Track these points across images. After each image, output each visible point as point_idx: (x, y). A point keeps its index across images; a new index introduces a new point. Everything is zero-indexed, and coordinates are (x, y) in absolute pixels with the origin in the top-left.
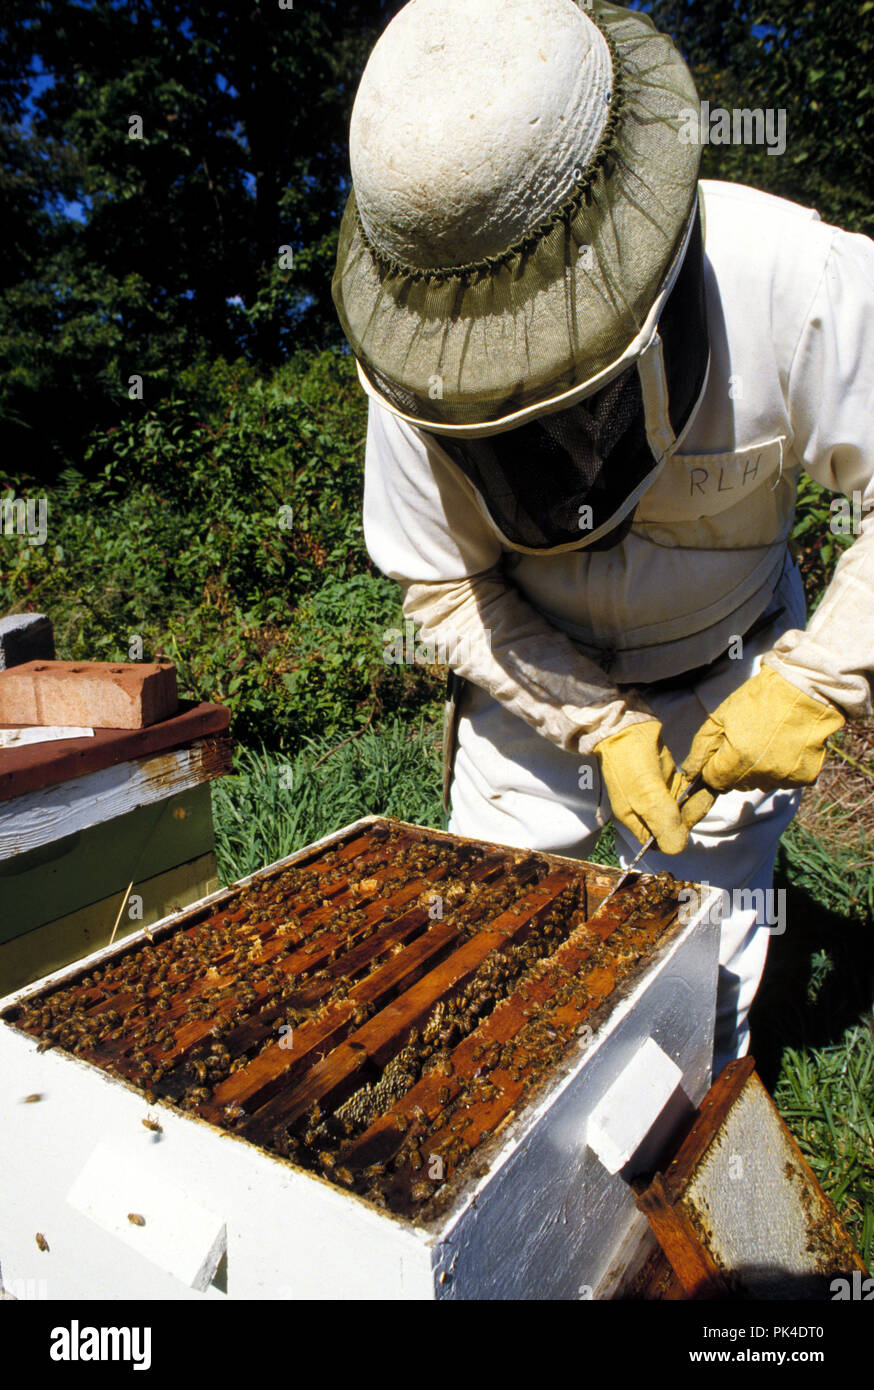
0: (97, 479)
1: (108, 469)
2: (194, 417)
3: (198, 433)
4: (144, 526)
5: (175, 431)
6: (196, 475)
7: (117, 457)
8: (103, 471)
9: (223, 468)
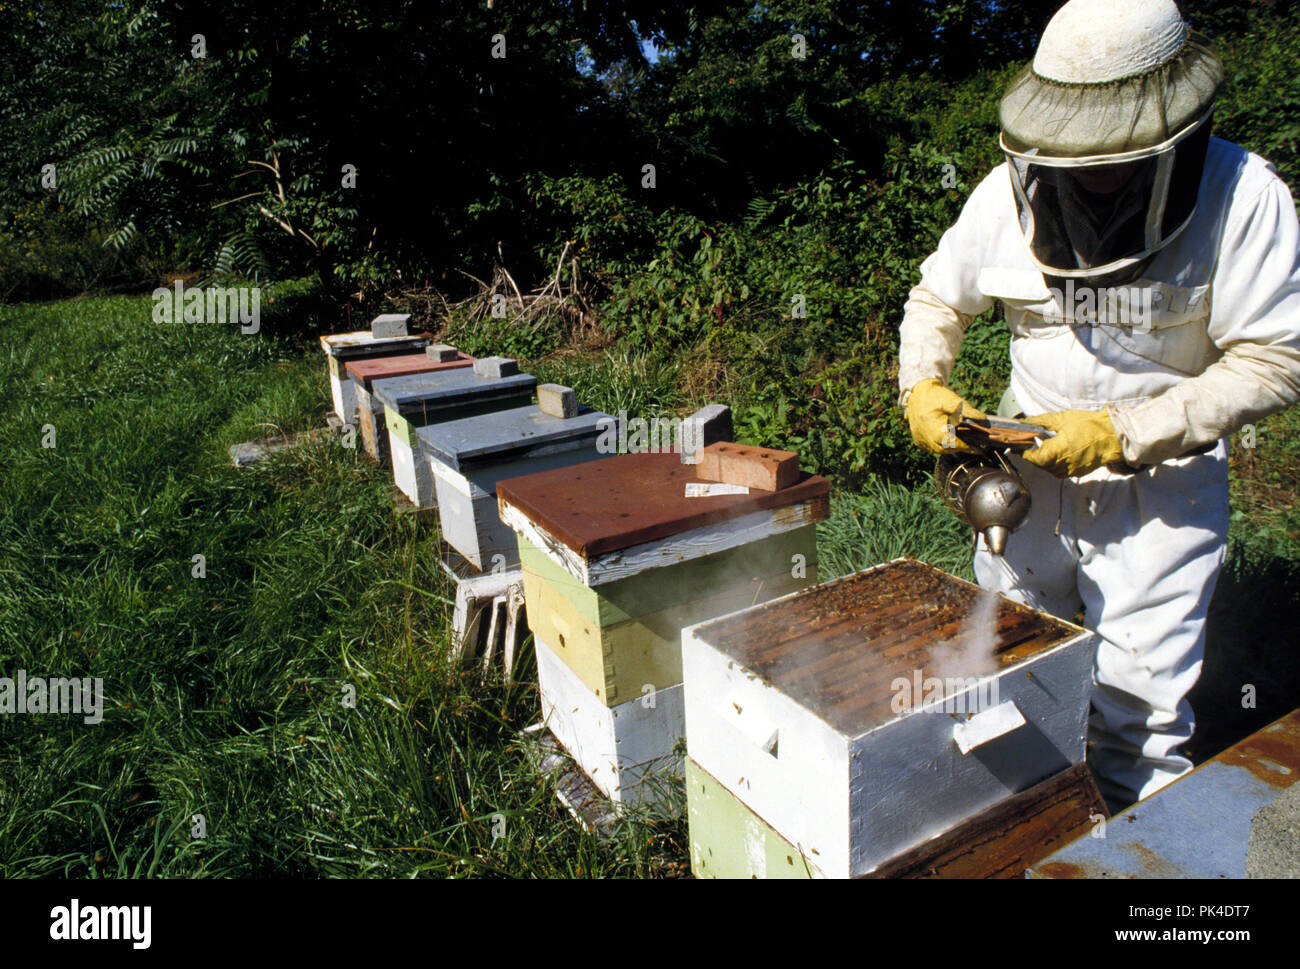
0: (779, 229)
1: (787, 221)
2: (862, 175)
3: (865, 188)
4: (816, 270)
5: (846, 185)
6: (862, 225)
7: (794, 210)
8: (783, 222)
9: (885, 219)
